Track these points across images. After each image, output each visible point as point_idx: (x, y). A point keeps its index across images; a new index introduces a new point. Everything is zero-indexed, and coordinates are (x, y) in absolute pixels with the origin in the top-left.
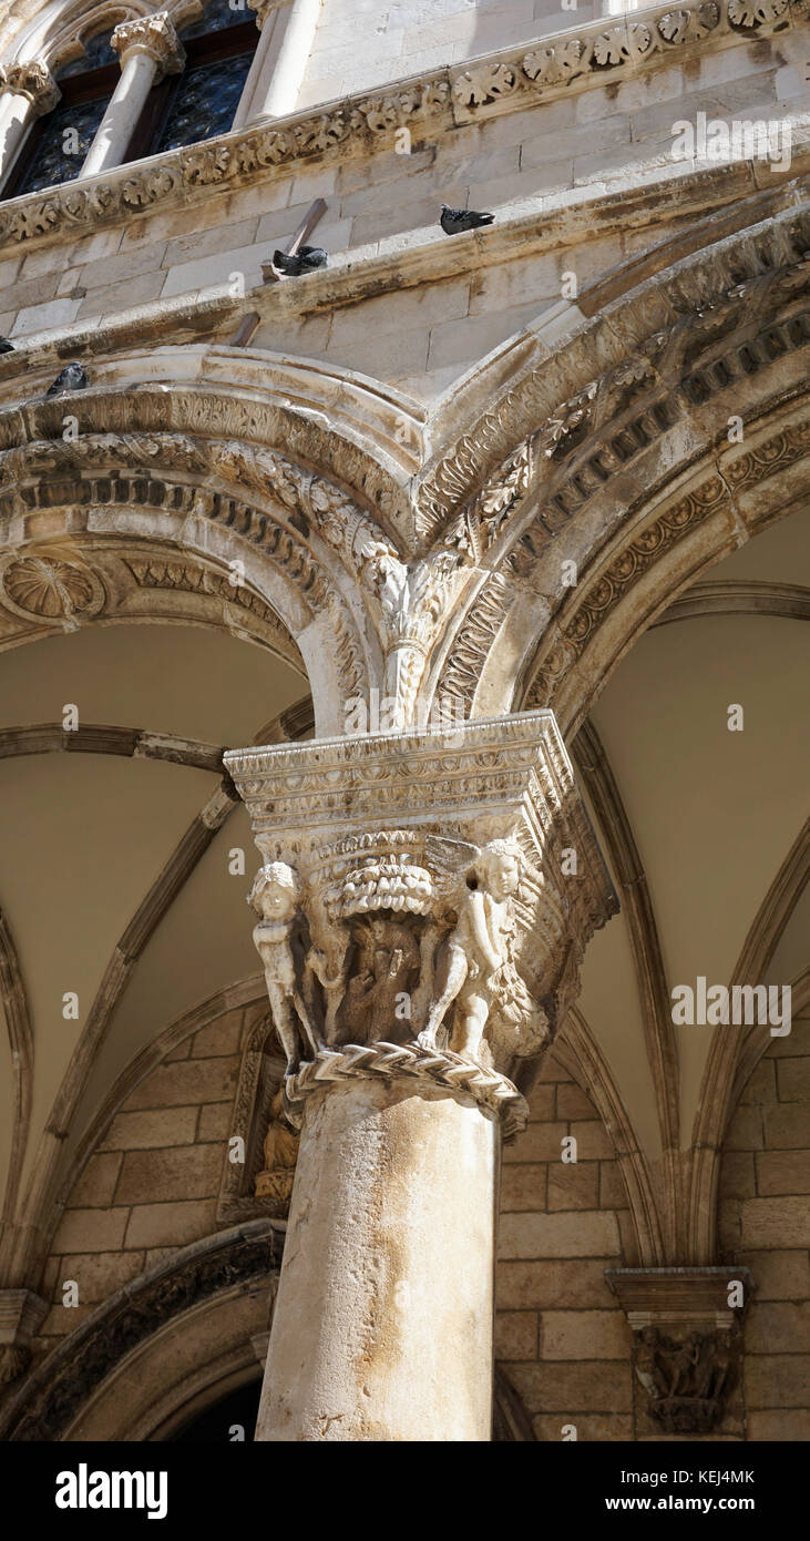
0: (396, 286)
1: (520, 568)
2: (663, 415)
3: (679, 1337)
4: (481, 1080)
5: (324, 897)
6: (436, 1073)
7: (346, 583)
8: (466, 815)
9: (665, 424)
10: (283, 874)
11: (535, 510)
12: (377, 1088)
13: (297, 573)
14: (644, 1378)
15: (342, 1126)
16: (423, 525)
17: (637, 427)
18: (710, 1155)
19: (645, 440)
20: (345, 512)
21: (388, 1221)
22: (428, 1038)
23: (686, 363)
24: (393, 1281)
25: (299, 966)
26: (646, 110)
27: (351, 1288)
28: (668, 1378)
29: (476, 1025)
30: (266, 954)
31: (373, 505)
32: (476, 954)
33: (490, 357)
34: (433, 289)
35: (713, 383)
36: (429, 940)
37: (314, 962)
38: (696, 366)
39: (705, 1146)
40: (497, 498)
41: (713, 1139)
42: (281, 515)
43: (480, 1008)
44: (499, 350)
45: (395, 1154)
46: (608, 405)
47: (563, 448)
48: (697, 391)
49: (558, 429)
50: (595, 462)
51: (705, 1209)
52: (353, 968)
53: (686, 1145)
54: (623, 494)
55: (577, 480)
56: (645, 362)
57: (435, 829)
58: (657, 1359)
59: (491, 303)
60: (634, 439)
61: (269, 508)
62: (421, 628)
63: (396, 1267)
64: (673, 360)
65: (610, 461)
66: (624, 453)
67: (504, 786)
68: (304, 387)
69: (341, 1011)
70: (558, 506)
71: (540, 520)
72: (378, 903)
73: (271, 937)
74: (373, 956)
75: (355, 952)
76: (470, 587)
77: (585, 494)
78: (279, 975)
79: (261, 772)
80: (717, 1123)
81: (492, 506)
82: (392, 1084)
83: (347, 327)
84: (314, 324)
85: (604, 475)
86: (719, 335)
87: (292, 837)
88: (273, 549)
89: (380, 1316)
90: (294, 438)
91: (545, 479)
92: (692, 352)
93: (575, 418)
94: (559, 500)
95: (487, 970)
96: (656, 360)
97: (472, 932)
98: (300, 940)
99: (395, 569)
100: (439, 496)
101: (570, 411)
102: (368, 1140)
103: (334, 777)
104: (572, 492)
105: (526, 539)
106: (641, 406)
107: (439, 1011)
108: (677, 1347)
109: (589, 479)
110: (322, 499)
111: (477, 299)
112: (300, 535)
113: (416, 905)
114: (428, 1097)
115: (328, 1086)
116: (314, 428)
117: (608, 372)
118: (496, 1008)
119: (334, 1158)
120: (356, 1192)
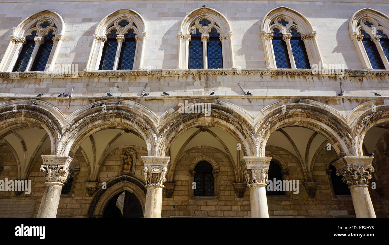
0: (155, 99)
1: (167, 138)
2: (180, 124)
3: (168, 189)
4: (162, 186)
5: (150, 171)
6: (159, 186)
7: (151, 137)
8: (162, 165)
9: (180, 125)
10: (146, 168)
11: (168, 132)
12: (154, 187)
13: (146, 134)
14: (165, 193)
15: (152, 190)
16: (158, 132)
17: (178, 124)
18: (173, 171)
19: (179, 126)
20: (151, 129)
21: (155, 198)
22: (158, 183)
23: (183, 119)
24: (156, 202)
25: (148, 176)
26: (182, 82)
27: (153, 202)
28: (167, 193)
29: (162, 182)
30: (145, 175)
31: (153, 129)
32: (162, 177)
33: (165, 113)
34: (159, 101)
35: (185, 121)
36: (159, 175)
37: (149, 176)
38: (184, 119)
39: (173, 170)
40: (165, 131)
41: (174, 170)
42: (144, 127)
43: (162, 180)
44: (166, 112)
45: (156, 192)
46: (176, 122)
47: (171, 126)
48: (184, 122)
49: (171, 124)
50: (174, 128)
51: (172, 177)
52: (152, 177)
53: (171, 170)
54: (176, 131)
55: (172, 129)
56: (179, 118)
57: (159, 166)
58: (166, 191)
59: (165, 105)
60: (178, 126)
61: (142, 125)
62: (158, 144)
63: (156, 201)
64: (182, 118)
65: (175, 128)
66: (177, 127)
67: (165, 162)
68: (146, 111)
69: (151, 180)
70: (170, 132)
71: (169, 133)
72: (155, 172)
73: (145, 174)
74: (154, 176)
75: (153, 175)
76: (162, 140)
77: (173, 131)
78: (146, 177)
79: (145, 159)
80: (174, 168)
81: (165, 132)
82: (155, 187)
83: (150, 103)
84: (146, 101)
85: (175, 129)
86: (186, 116)
87: (147, 165)
88: (143, 130)
89: (155, 204)
90: (145, 118)
91: (169, 129)
92: (184, 118)
93: (173, 123)
94: (171, 131)
95: (163, 178)
96: (180, 118)
97: (162, 175)
98: (148, 174)
99: (155, 137)
100: (160, 129)
101: (172, 123)
102: (154, 191)
103: (151, 160)
104: (172, 131)
105: (167, 135)
106: (179, 122)
107: (159, 181)
108: (168, 190)
109: (173, 129)
110: (148, 127)
111: (164, 104)
112: (146, 130)
113: (158, 173)
114: (158, 188)
115: (150, 186)
116: (147, 118)
117: (176, 118)
118: (163, 180)
119: (151, 192)
120: (153, 195)
